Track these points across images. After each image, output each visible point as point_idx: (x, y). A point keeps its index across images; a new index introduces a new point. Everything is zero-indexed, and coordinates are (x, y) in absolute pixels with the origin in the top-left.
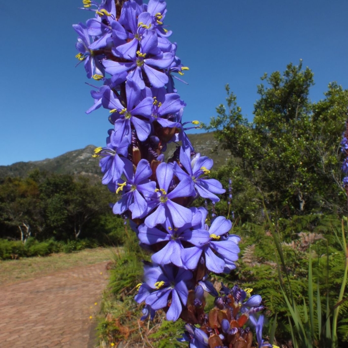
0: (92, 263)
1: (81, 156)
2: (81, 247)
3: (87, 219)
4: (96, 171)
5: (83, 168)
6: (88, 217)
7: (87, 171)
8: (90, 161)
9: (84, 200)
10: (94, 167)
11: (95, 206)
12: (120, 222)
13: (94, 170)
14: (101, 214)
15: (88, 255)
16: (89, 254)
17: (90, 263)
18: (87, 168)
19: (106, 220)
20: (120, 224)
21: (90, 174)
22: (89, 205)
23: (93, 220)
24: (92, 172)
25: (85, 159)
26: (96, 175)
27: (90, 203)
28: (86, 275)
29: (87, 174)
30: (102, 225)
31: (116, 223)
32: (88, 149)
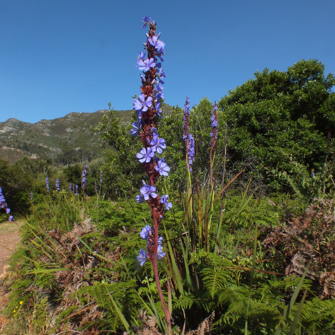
0: (12, 232)
1: (2, 129)
2: (2, 220)
3: (7, 195)
4: (19, 146)
5: (4, 142)
6: (8, 194)
7: (9, 146)
8: (12, 135)
9: (4, 179)
10: (17, 141)
11: (15, 184)
12: (40, 198)
13: (17, 144)
14: (22, 190)
15: (8, 226)
16: (10, 225)
17: (10, 232)
18: (9, 142)
19: (27, 196)
20: (40, 199)
21: (12, 149)
22: (9, 184)
23: (14, 197)
24: (14, 147)
25: (6, 132)
26: (19, 150)
27: (10, 182)
28: (7, 239)
29: (9, 148)
30: (23, 201)
31: (37, 199)
32: (9, 123)
